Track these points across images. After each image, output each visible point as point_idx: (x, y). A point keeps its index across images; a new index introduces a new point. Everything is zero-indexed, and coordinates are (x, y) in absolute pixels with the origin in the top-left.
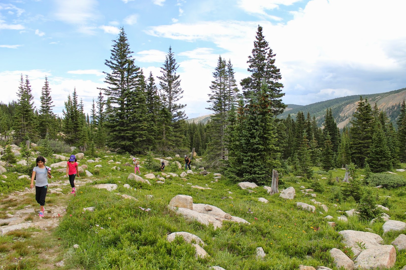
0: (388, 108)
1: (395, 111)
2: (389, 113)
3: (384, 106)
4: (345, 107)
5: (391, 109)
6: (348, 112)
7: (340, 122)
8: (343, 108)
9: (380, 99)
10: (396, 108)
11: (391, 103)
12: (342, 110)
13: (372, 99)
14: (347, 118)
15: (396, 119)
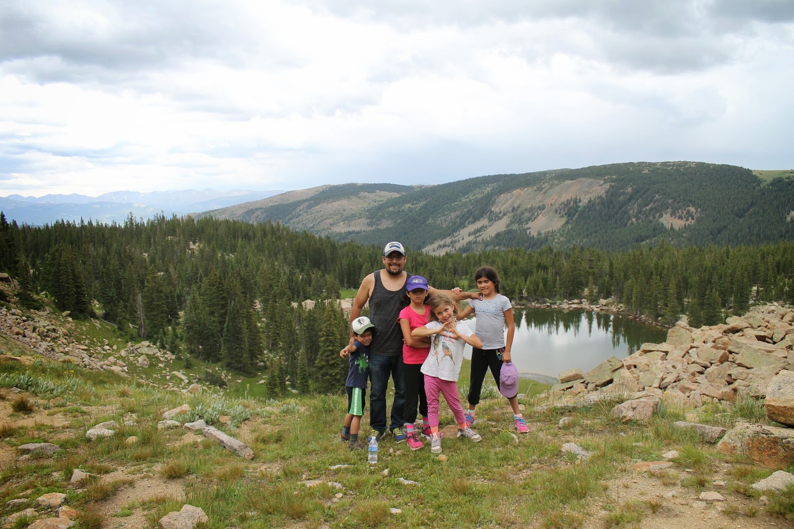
0: (562, 203)
1: (571, 208)
2: (564, 210)
3: (556, 200)
4: (498, 197)
5: (566, 205)
6: (504, 206)
7: (495, 221)
8: (495, 199)
9: (549, 188)
10: (572, 204)
11: (565, 195)
12: (494, 203)
13: (538, 188)
14: (504, 215)
15: (574, 218)
